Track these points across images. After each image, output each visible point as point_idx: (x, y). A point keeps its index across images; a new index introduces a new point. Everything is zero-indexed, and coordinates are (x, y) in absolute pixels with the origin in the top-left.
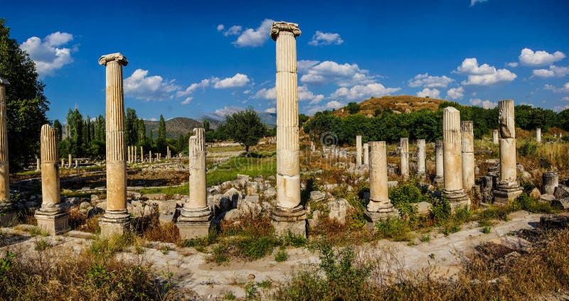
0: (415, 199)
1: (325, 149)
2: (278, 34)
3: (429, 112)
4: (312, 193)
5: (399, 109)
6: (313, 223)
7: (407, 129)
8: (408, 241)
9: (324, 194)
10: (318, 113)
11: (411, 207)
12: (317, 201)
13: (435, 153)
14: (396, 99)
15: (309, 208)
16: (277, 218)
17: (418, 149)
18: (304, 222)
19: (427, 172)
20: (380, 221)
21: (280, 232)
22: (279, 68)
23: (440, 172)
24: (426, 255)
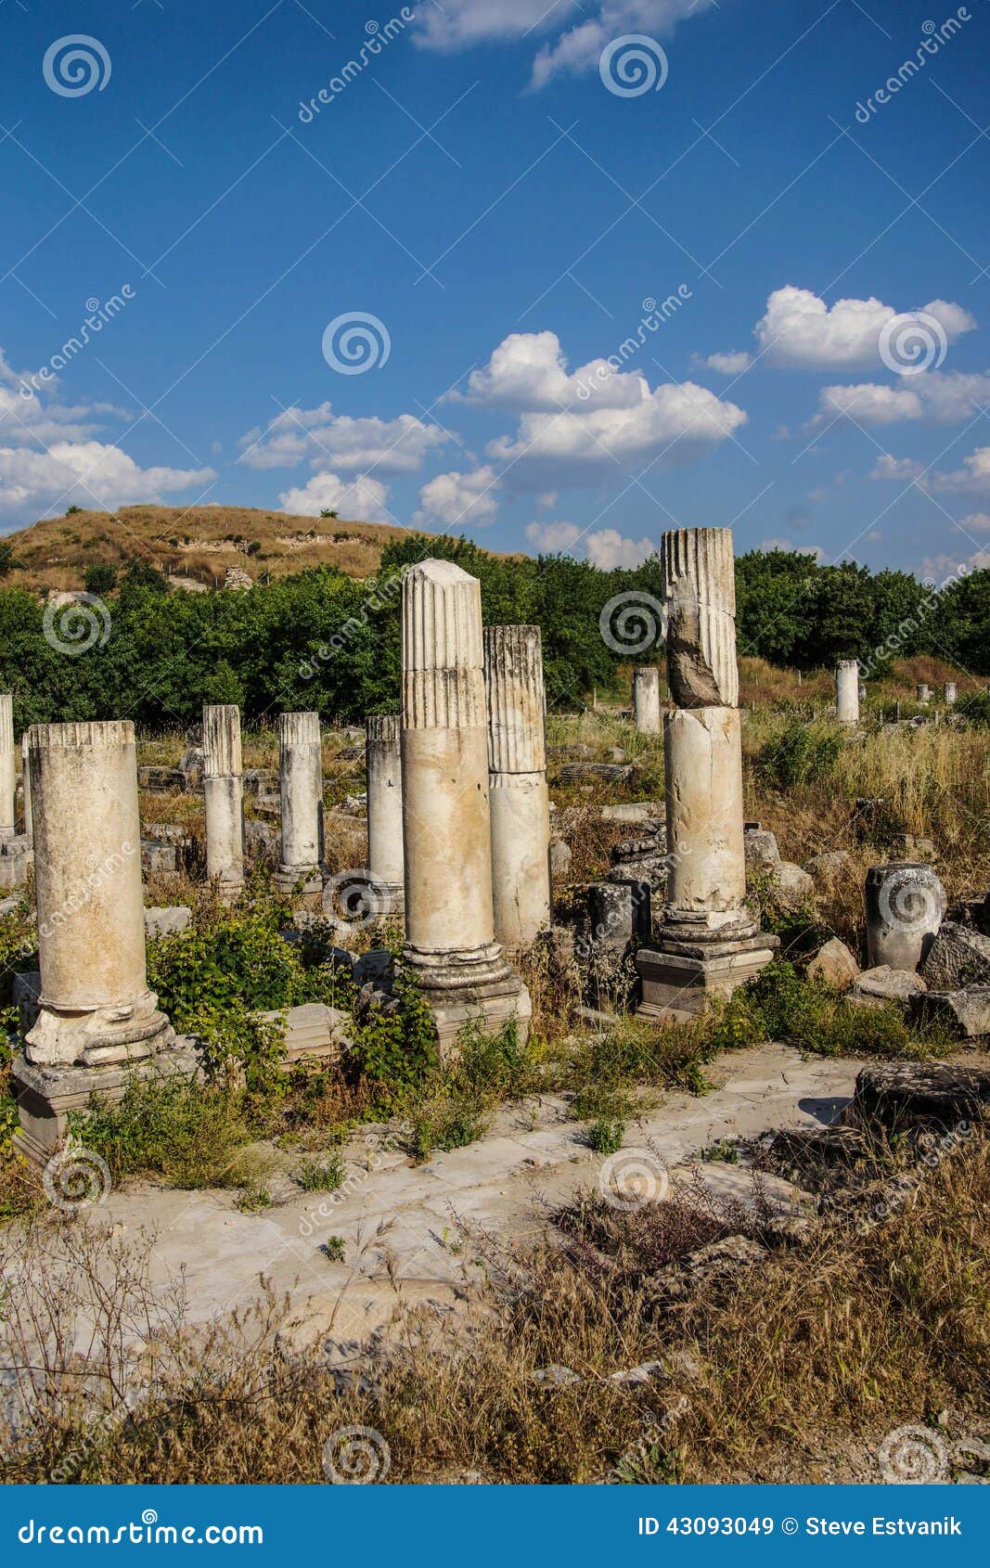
0: (271, 991)
3: (334, 586)
5: (199, 571)
7: (235, 664)
8: (242, 1185)
11: (253, 1027)
13: (364, 777)
14: (185, 523)
17: (286, 756)
19: (328, 865)
20: (93, 1105)
23: (389, 867)
24: (307, 1249)
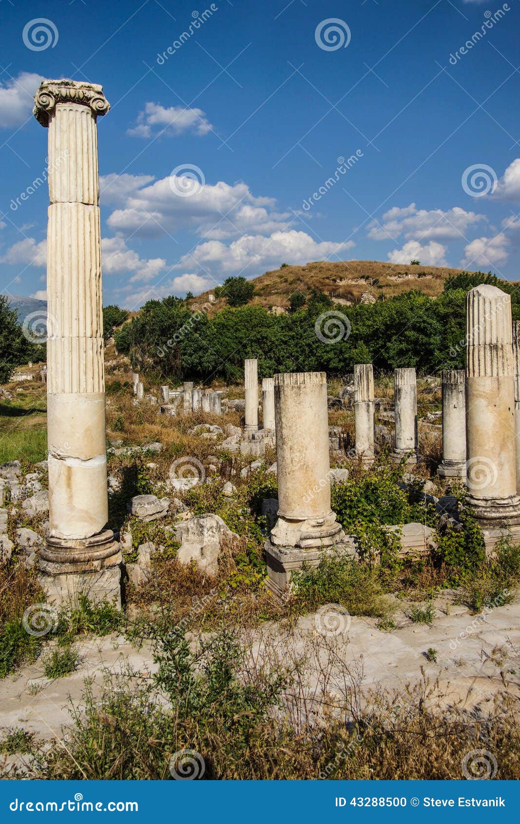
0: (393, 515)
1: (168, 393)
2: (53, 111)
3: (421, 300)
4: (136, 500)
5: (347, 295)
6: (139, 573)
7: (367, 343)
8: (380, 616)
9: (165, 503)
10: (152, 305)
11: (384, 533)
12: (147, 520)
13: (440, 403)
14: (340, 270)
15: (128, 537)
16: (51, 568)
17: (398, 391)
18: (117, 570)
19: (419, 449)
20: (304, 568)
21: (58, 602)
22: (55, 193)
23: (455, 448)
24: (416, 653)
